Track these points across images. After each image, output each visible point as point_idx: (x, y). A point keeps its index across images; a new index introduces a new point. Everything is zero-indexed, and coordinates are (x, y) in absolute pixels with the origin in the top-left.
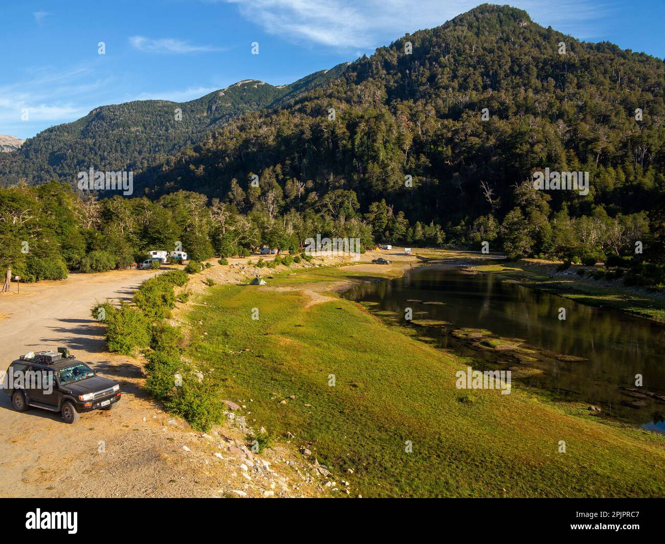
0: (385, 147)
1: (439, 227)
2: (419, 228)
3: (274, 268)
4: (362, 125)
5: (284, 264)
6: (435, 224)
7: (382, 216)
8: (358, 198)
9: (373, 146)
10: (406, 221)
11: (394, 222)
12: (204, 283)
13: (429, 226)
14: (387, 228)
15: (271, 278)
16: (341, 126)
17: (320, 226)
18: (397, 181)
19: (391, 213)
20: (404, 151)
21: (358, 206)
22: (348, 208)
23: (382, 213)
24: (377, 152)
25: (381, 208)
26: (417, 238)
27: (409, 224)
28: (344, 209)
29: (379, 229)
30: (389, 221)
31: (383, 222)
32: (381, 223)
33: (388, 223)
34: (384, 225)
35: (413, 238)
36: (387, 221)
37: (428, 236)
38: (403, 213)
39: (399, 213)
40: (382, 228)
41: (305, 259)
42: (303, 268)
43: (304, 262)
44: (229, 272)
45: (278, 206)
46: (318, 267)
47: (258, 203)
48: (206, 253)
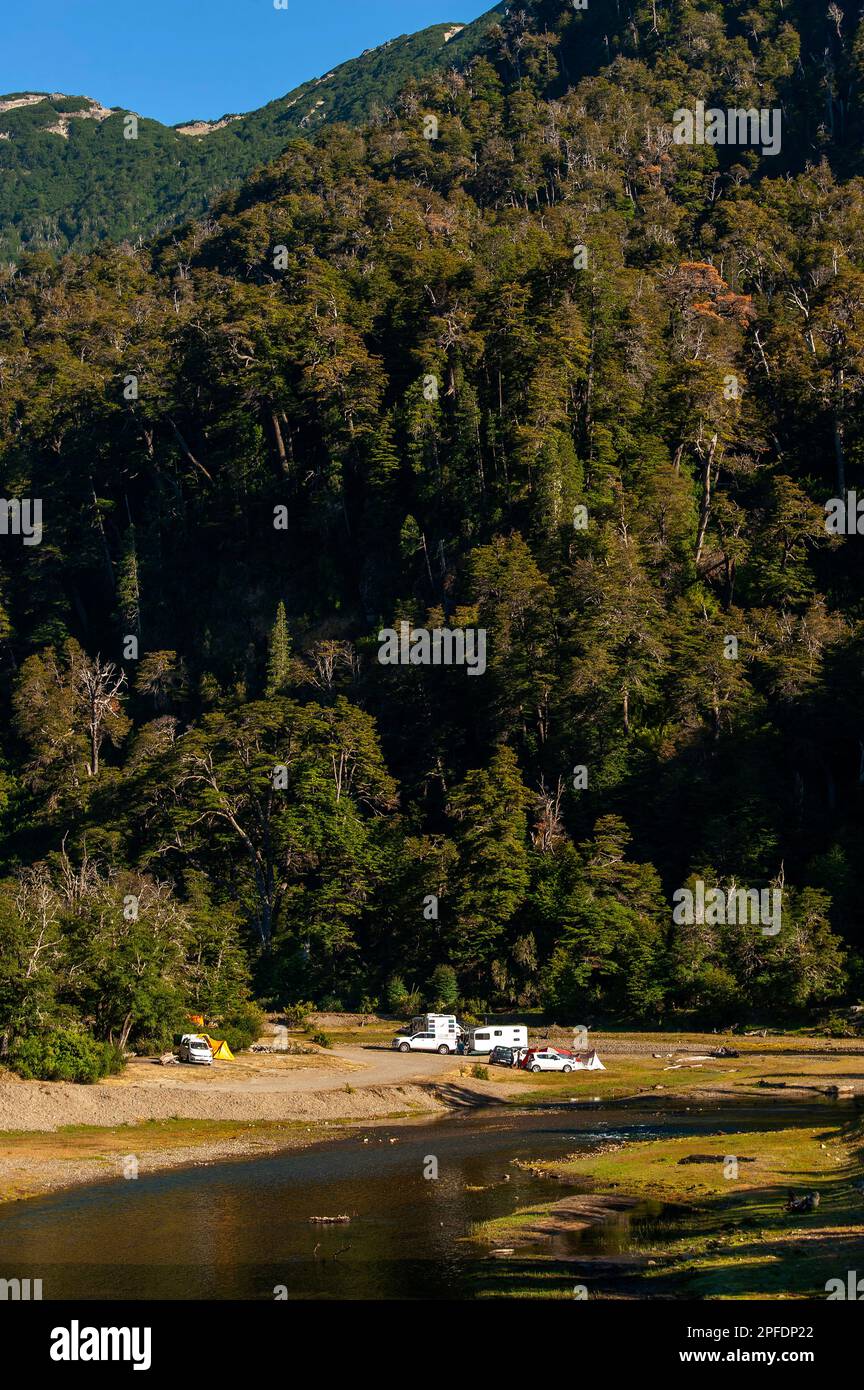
0: (584, 447)
1: (816, 900)
4: (453, 326)
8: (387, 746)
9: (511, 443)
10: (646, 880)
11: (567, 887)
14: (528, 919)
16: (337, 331)
18: (633, 638)
19: (550, 831)
20: (699, 463)
21: (389, 790)
22: (328, 809)
23: (497, 833)
24: (535, 474)
25: (488, 799)
26: (688, 975)
27: (659, 891)
28: (304, 814)
29: (483, 926)
30: (538, 875)
31: (503, 886)
32: (490, 887)
33: (532, 888)
34: (511, 902)
35: (662, 971)
36: (525, 879)
37: (754, 960)
38: (623, 825)
39: (599, 825)
40: (498, 920)
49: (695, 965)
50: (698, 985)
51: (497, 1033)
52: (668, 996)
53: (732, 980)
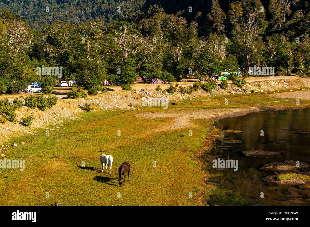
3: (189, 93)
5: (205, 90)
41: (236, 84)
42: (229, 94)
43: (233, 87)
44: (126, 97)
45: (260, 27)
46: (250, 93)
47: (238, 24)
48: (97, 77)
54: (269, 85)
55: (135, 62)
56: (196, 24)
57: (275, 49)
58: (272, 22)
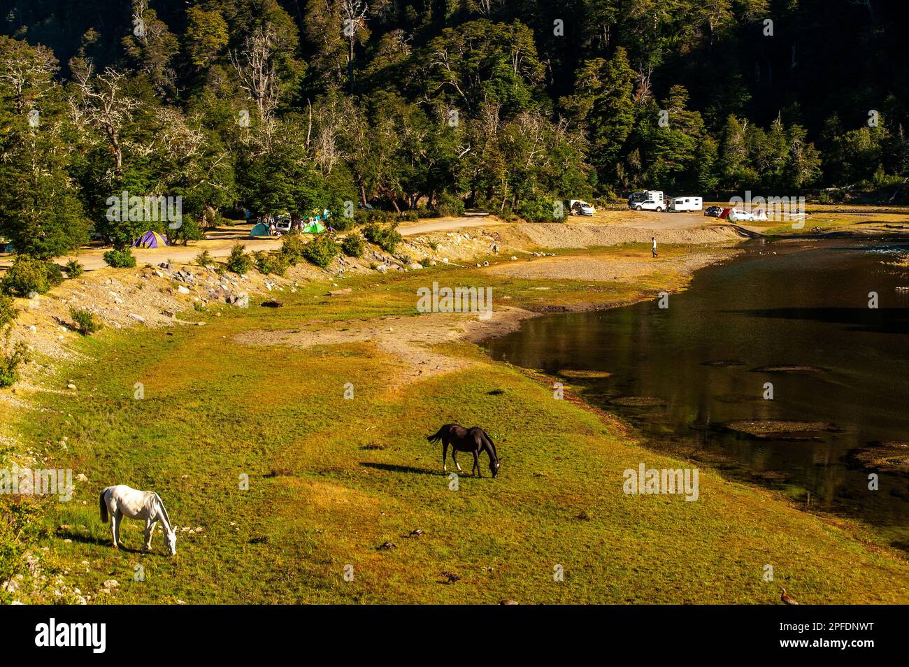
1: (799, 131)
2: (737, 139)
3: (280, 273)
5: (311, 260)
6: (787, 126)
7: (619, 103)
8: (539, 46)
10: (696, 120)
12: (63, 323)
13: (768, 130)
14: (635, 141)
15: (273, 305)
17: (420, 136)
19: (645, 94)
21: (540, 71)
22: (510, 82)
23: (618, 94)
25: (613, 76)
26: (731, 171)
27: (704, 126)
28: (496, 83)
29: (610, 144)
30: (639, 118)
31: (621, 123)
32: (614, 124)
33: (636, 125)
34: (625, 132)
35: (718, 169)
36: (632, 120)
37: (765, 164)
38: (685, 91)
39: (672, 90)
40: (619, 142)
41: (378, 243)
42: (372, 271)
43: (374, 252)
44: (140, 288)
45: (284, 79)
46: (420, 267)
47: (220, 69)
48: (65, 231)
49: (735, 166)
50: (736, 177)
51: (687, 201)
52: (720, 182)
53: (756, 175)
54: (452, 243)
55: (146, 182)
56: (88, 66)
57: (425, 140)
58: (318, 63)
